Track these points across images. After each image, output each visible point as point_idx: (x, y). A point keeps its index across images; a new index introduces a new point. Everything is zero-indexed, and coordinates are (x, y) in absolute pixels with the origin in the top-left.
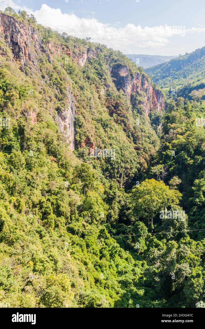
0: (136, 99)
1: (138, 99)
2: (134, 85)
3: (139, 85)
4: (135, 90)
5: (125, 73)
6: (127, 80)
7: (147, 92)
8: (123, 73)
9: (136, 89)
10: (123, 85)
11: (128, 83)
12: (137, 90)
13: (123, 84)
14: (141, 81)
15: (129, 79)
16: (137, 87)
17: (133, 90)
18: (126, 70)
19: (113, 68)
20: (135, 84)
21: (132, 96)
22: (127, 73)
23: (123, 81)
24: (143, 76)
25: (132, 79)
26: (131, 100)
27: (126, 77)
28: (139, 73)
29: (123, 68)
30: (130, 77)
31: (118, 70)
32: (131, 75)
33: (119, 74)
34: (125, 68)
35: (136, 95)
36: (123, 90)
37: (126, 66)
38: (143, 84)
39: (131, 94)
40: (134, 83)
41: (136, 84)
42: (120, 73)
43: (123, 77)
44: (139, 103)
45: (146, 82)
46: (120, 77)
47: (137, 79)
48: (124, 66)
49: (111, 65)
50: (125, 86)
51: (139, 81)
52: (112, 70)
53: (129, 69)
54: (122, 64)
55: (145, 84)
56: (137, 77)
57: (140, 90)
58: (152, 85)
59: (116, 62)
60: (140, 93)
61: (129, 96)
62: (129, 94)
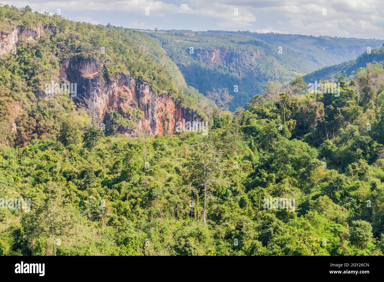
1: (118, 122)
2: (113, 95)
3: (130, 96)
4: (115, 105)
5: (94, 72)
6: (94, 86)
7: (150, 110)
8: (88, 73)
9: (118, 103)
10: (85, 93)
11: (98, 91)
12: (121, 105)
13: (86, 91)
14: (133, 89)
15: (98, 83)
16: (121, 100)
17: (110, 104)
18: (95, 68)
19: (70, 62)
20: (116, 94)
21: (107, 116)
22: (96, 73)
23: (87, 85)
24: (139, 81)
25: (106, 83)
26: (105, 122)
27: (92, 80)
28: (127, 73)
29: (88, 64)
30: (102, 81)
31: (78, 66)
32: (106, 76)
33: (80, 73)
34: (93, 64)
35: (114, 114)
36: (84, 102)
37: (94, 61)
38: (138, 95)
39: (106, 113)
40: (113, 92)
41: (119, 93)
42: (83, 72)
43: (87, 80)
44: (118, 130)
45: (147, 91)
46: (82, 78)
47: (126, 84)
48: (89, 60)
49: (67, 56)
50: (89, 96)
51: (130, 88)
52: (70, 65)
53: (104, 66)
54: (86, 55)
55: (143, 95)
56: (124, 81)
57: (131, 105)
58: (173, 99)
59: (77, 52)
60: (125, 110)
61: (101, 116)
62: (101, 112)
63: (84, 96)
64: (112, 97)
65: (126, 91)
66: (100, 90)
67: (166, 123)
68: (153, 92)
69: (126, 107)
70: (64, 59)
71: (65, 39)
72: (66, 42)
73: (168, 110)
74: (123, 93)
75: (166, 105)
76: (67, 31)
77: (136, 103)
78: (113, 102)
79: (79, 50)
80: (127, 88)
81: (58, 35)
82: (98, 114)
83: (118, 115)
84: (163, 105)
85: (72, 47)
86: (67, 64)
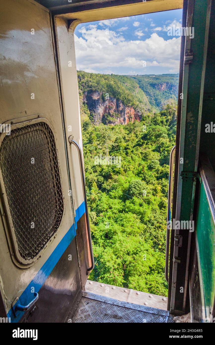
0: (106, 119)
1: (108, 119)
3: (114, 107)
4: (107, 111)
5: (97, 97)
6: (98, 103)
7: (123, 113)
8: (95, 97)
9: (109, 110)
10: (94, 106)
11: (99, 105)
14: (115, 104)
15: (100, 102)
17: (105, 111)
18: (98, 95)
19: (87, 93)
20: (107, 106)
21: (104, 116)
22: (99, 97)
23: (95, 103)
24: (118, 100)
25: (103, 102)
26: (103, 119)
27: (97, 100)
29: (95, 93)
30: (101, 101)
31: (91, 94)
32: (103, 98)
33: (92, 98)
34: (97, 93)
35: (107, 115)
36: (94, 111)
37: (98, 91)
38: (118, 106)
39: (103, 115)
40: (106, 106)
41: (109, 106)
42: (93, 97)
43: (95, 100)
44: (109, 122)
45: (121, 105)
46: (93, 100)
47: (112, 102)
48: (96, 91)
49: (86, 90)
50: (96, 108)
51: (114, 103)
52: (87, 94)
53: (102, 94)
54: (94, 89)
55: (120, 106)
56: (111, 100)
57: (114, 111)
58: (134, 108)
59: (90, 88)
60: (111, 114)
61: (101, 116)
62: (101, 115)
63: (93, 108)
64: (106, 108)
65: (112, 105)
66: (100, 105)
67: (131, 119)
68: (125, 105)
69: (112, 112)
70: (85, 91)
71: (85, 82)
72: (86, 83)
73: (132, 113)
74: (111, 106)
75: (130, 111)
76: (86, 78)
77: (117, 110)
78: (106, 110)
79: (91, 87)
80: (113, 104)
81: (82, 81)
82: (100, 115)
83: (109, 116)
84: (129, 111)
85: (88, 86)
86: (86, 94)
